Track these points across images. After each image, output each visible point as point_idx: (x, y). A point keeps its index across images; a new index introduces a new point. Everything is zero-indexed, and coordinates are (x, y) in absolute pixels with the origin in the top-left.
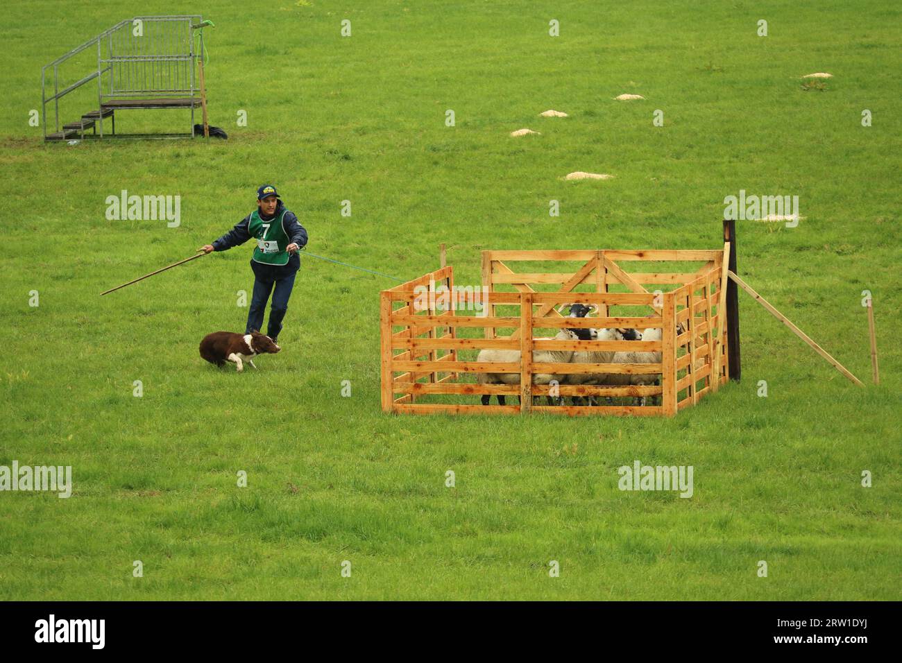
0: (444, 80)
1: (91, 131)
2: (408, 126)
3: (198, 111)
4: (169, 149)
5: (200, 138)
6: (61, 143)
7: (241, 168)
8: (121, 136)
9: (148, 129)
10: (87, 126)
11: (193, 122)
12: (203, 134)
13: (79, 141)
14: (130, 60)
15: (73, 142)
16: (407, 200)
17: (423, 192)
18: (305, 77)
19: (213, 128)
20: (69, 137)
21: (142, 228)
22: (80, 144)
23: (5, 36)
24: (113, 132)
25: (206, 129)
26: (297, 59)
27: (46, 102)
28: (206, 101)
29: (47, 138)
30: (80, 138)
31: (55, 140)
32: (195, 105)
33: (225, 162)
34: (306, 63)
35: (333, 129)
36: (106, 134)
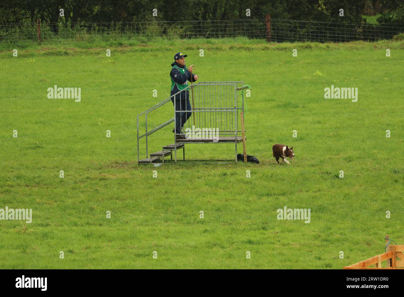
1: (169, 157)
2: (380, 156)
3: (240, 145)
4: (220, 170)
5: (241, 163)
6: (149, 165)
7: (266, 183)
8: (189, 161)
9: (207, 156)
10: (166, 155)
11: (236, 152)
12: (243, 160)
13: (161, 164)
18: (314, 123)
19: (250, 156)
20: (154, 162)
21: (198, 223)
22: (162, 166)
23: (120, 94)
24: (184, 159)
25: (245, 157)
26: (310, 111)
27: (138, 138)
28: (246, 138)
29: (140, 162)
30: (162, 162)
31: (145, 164)
32: (238, 141)
33: (255, 179)
34: (316, 114)
35: (330, 158)
36: (179, 159)
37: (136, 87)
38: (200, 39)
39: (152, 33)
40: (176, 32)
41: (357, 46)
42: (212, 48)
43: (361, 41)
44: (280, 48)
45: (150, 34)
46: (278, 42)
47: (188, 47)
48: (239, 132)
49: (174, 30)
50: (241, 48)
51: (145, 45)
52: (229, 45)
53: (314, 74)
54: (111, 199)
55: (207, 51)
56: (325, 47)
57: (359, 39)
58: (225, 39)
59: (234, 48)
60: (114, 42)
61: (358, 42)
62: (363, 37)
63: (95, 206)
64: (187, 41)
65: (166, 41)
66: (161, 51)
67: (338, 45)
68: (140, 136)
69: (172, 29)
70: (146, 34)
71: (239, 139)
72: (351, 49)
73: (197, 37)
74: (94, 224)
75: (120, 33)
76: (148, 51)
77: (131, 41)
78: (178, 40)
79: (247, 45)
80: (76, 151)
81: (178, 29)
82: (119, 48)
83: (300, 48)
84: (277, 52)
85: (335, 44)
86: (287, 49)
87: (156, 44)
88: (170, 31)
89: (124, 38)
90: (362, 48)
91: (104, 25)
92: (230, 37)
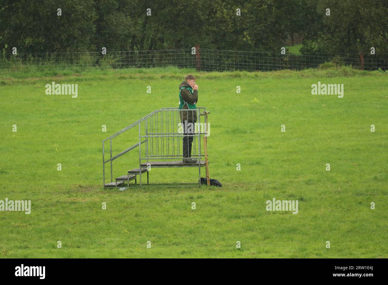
0: (357, 150)
1: (133, 181)
2: (338, 179)
3: (203, 169)
4: (186, 194)
5: (204, 186)
6: (115, 189)
7: (233, 206)
8: (153, 185)
9: (169, 180)
10: (131, 179)
11: (200, 176)
12: (206, 184)
13: (126, 188)
14: (159, 136)
15: (121, 189)
16: (345, 227)
17: (354, 222)
18: (266, 148)
19: (213, 180)
20: (120, 185)
21: (173, 244)
22: (127, 190)
23: (67, 122)
24: (148, 182)
25: (208, 180)
26: (259, 136)
27: (104, 163)
28: (209, 162)
29: (105, 186)
30: (127, 186)
31: (111, 188)
32: (202, 165)
33: (222, 202)
34: (265, 139)
35: (290, 181)
36: (143, 183)
37: (82, 115)
38: (132, 69)
39: (85, 63)
40: (109, 62)
41: (285, 75)
42: (144, 78)
43: (288, 70)
44: (209, 77)
45: (83, 65)
46: (208, 71)
47: (121, 76)
48: (203, 156)
49: (106, 60)
50: (172, 77)
51: (79, 74)
52: (161, 74)
53: (251, 101)
54: (84, 221)
55: (140, 80)
56: (254, 76)
57: (286, 68)
58: (156, 68)
59: (166, 78)
60: (49, 72)
61: (285, 71)
62: (289, 66)
63: (70, 229)
64: (119, 71)
65: (99, 70)
66: (95, 81)
67: (266, 74)
68: (105, 161)
69: (105, 59)
70: (79, 64)
71: (203, 163)
72: (279, 77)
73: (129, 67)
74: (72, 247)
75: (55, 64)
76: (82, 80)
77: (65, 71)
78: (110, 70)
79: (178, 75)
80: (40, 176)
81: (111, 59)
82: (54, 78)
83: (229, 77)
84: (208, 81)
85: (263, 73)
86: (217, 78)
87: (89, 74)
88: (103, 61)
89: (58, 69)
90: (290, 77)
91: (39, 56)
92: (161, 66)
